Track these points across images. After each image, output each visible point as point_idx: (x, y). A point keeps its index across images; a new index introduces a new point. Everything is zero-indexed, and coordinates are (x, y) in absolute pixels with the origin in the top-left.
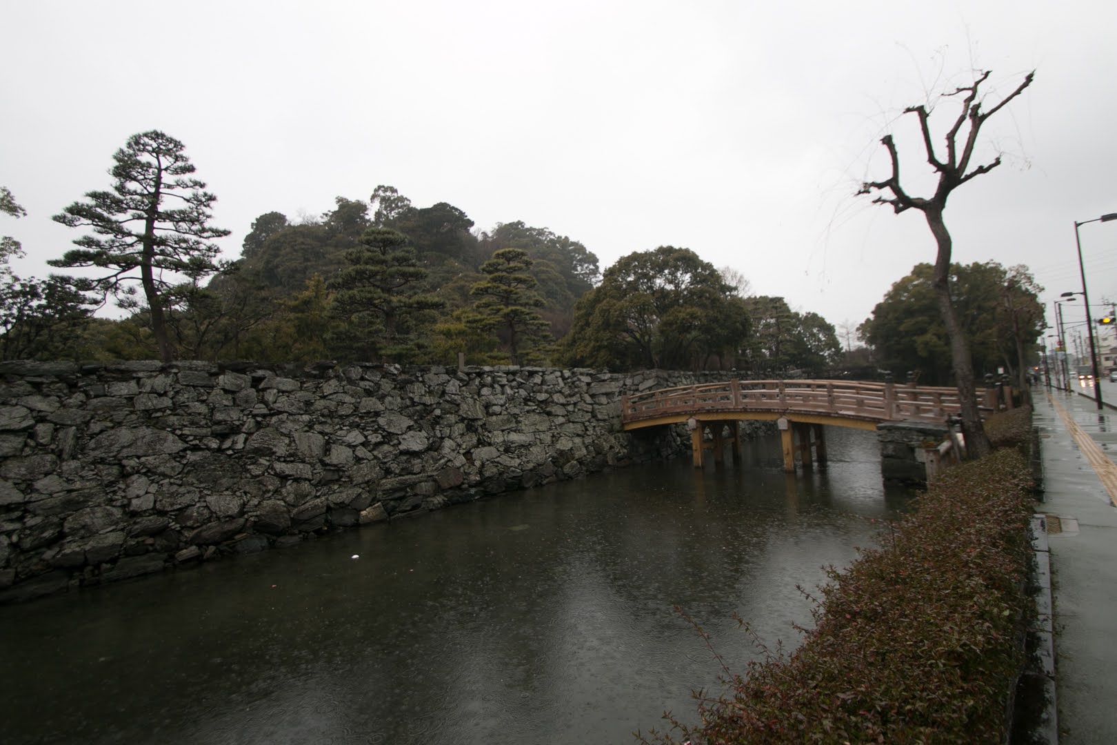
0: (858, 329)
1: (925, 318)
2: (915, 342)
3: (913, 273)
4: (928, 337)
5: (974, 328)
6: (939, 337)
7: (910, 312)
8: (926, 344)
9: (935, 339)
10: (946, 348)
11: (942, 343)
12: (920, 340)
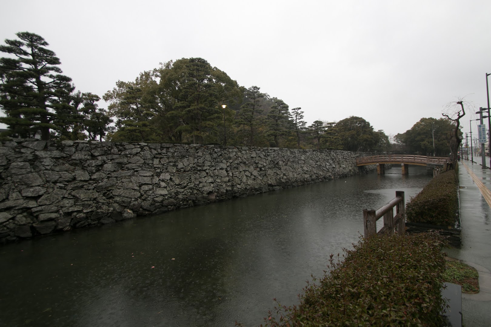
0: (394, 137)
1: (424, 136)
2: (421, 144)
3: (420, 121)
4: (425, 142)
5: (440, 140)
6: (428, 142)
7: (419, 134)
8: (424, 144)
9: (427, 143)
10: (430, 146)
11: (429, 144)
12: (422, 143)
